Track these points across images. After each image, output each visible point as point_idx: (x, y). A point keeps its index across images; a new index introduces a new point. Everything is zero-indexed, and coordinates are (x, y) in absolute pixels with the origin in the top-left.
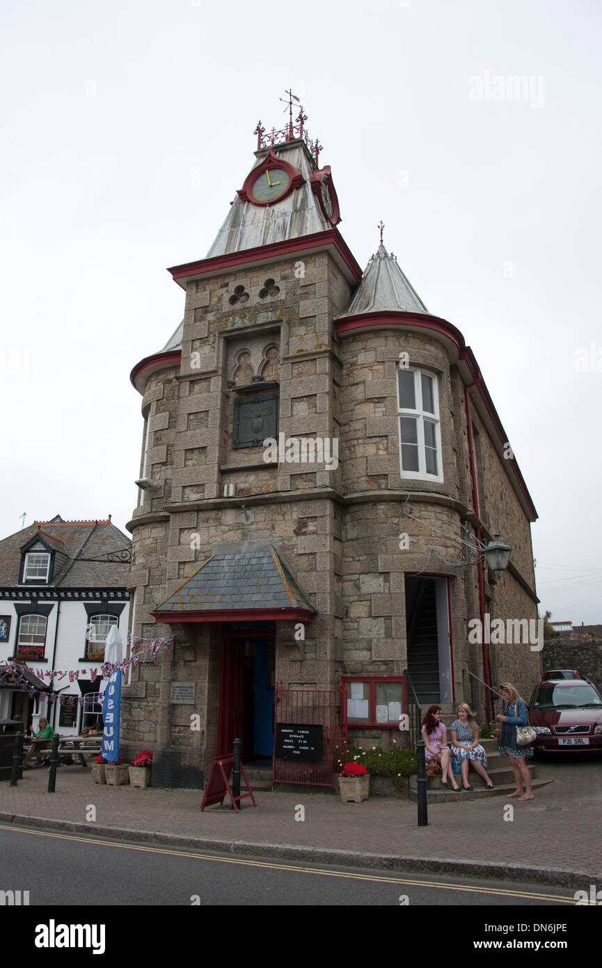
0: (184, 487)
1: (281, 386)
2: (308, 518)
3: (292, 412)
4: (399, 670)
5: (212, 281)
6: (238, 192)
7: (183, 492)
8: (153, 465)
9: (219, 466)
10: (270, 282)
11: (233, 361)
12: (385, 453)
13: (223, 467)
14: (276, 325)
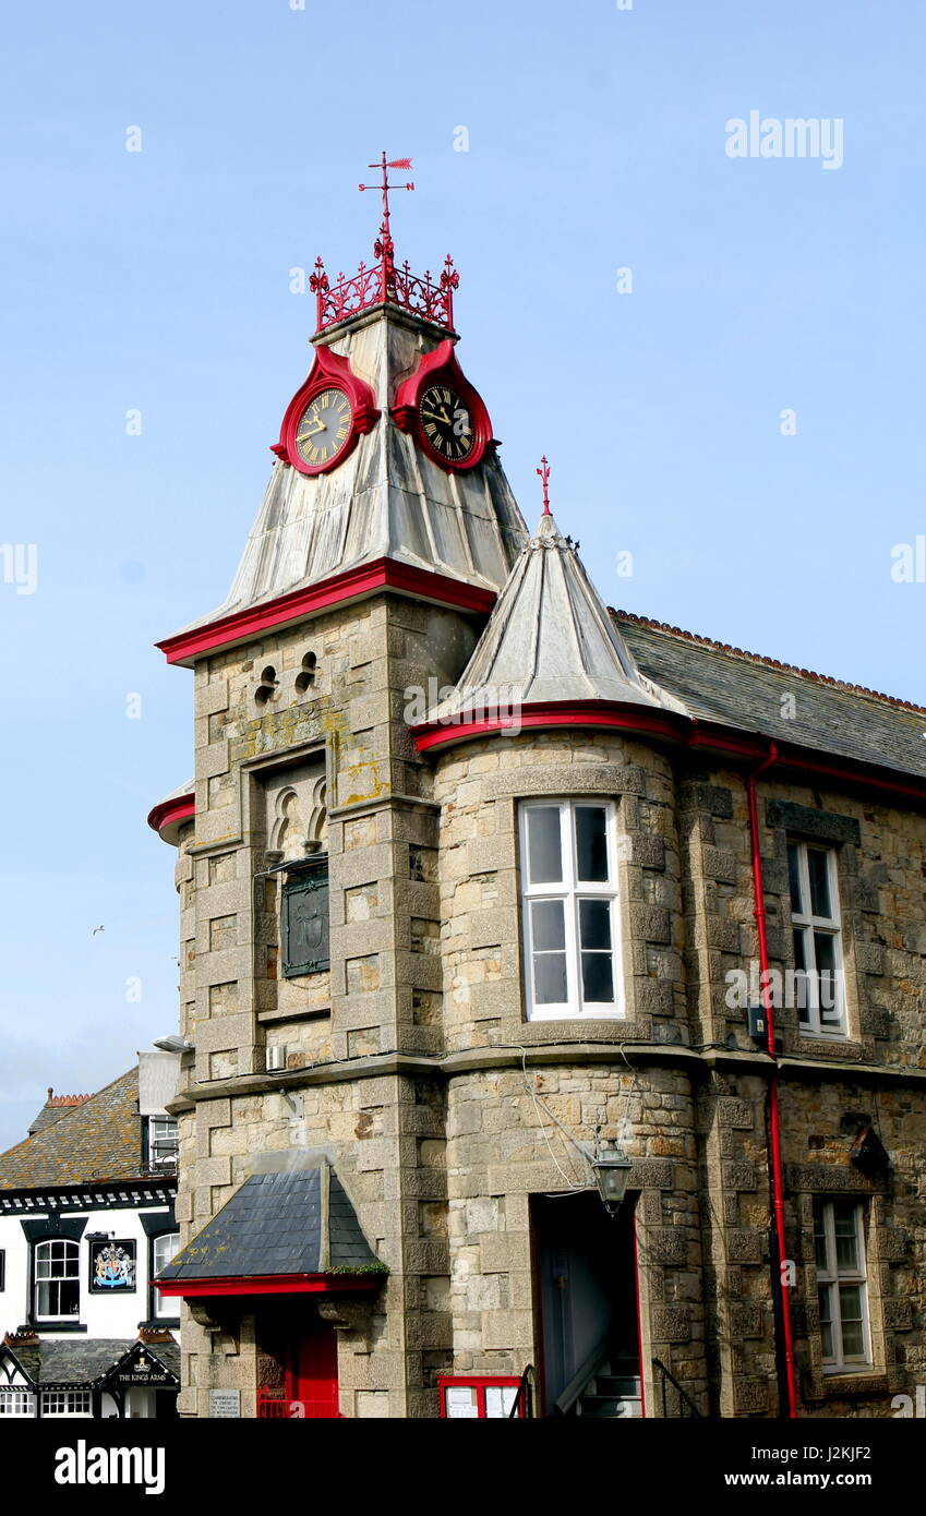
0: (211, 1054)
1: (331, 865)
2: (372, 1107)
3: (346, 914)
4: (520, 1365)
5: (231, 658)
6: (276, 451)
7: (210, 1063)
9: (255, 1014)
10: (310, 659)
11: (273, 814)
12: (499, 976)
13: (263, 1017)
14: (319, 748)
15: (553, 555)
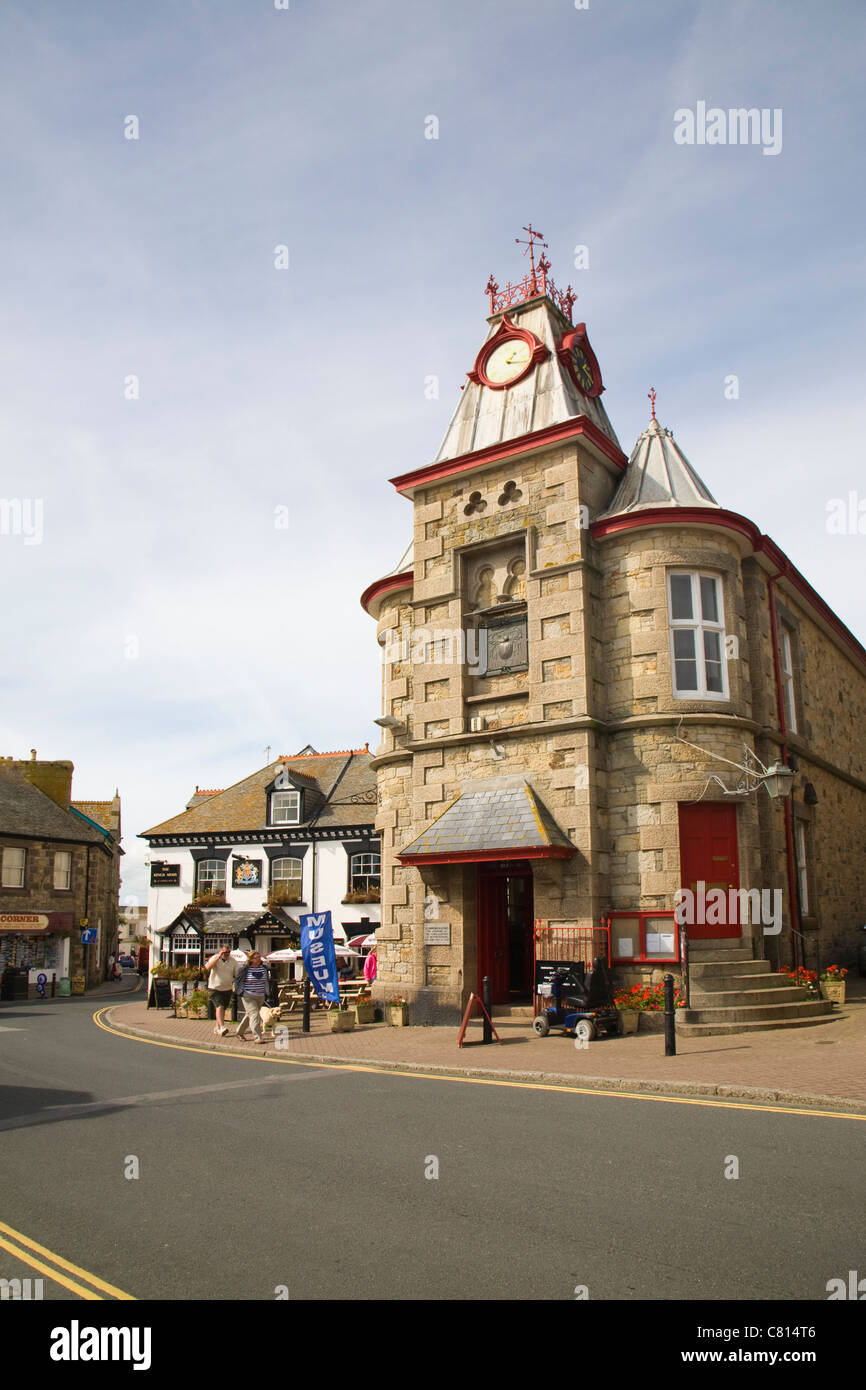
0: (427, 724)
1: (529, 606)
2: (565, 750)
3: (542, 634)
5: (444, 489)
6: (469, 375)
7: (426, 729)
8: (393, 700)
9: (465, 697)
10: (510, 486)
11: (474, 581)
12: (653, 672)
13: (470, 699)
14: (520, 536)
15: (656, 441)
